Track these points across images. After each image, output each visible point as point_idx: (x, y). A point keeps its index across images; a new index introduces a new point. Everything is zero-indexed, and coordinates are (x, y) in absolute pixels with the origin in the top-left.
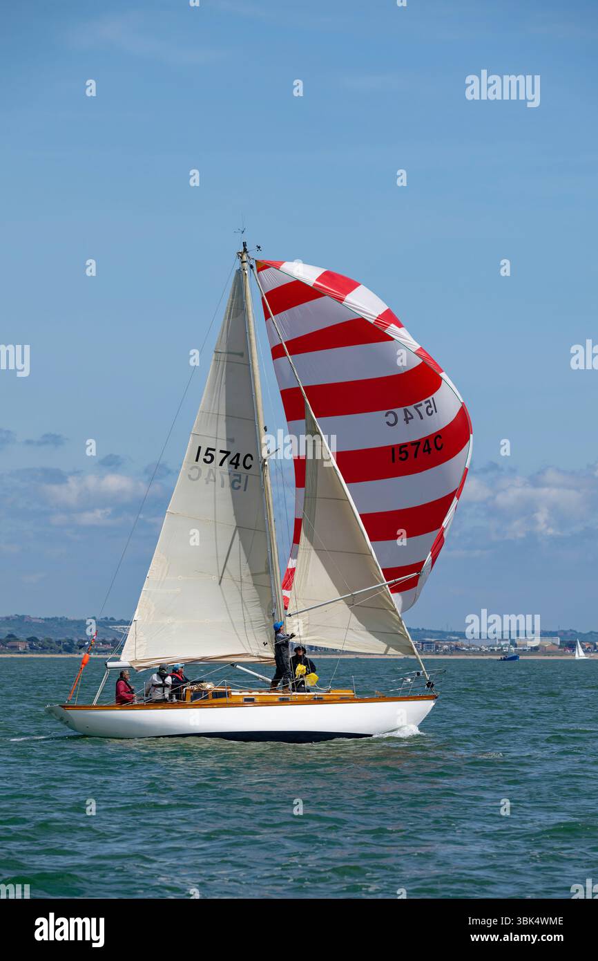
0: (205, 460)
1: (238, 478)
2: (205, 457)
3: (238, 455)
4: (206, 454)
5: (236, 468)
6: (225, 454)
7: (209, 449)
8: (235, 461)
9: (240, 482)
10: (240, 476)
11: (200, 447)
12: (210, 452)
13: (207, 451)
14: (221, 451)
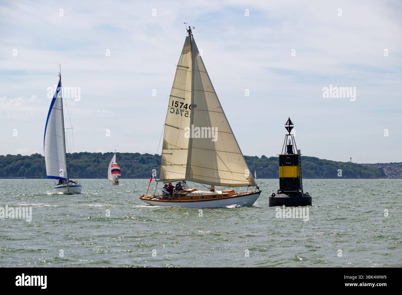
0: (175, 106)
1: (187, 113)
2: (175, 105)
3: (187, 105)
4: (176, 104)
5: (186, 109)
6: (182, 104)
7: (176, 102)
8: (185, 107)
9: (188, 114)
10: (188, 112)
11: (173, 101)
12: (177, 103)
13: (176, 103)
14: (181, 103)
